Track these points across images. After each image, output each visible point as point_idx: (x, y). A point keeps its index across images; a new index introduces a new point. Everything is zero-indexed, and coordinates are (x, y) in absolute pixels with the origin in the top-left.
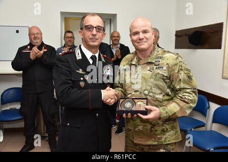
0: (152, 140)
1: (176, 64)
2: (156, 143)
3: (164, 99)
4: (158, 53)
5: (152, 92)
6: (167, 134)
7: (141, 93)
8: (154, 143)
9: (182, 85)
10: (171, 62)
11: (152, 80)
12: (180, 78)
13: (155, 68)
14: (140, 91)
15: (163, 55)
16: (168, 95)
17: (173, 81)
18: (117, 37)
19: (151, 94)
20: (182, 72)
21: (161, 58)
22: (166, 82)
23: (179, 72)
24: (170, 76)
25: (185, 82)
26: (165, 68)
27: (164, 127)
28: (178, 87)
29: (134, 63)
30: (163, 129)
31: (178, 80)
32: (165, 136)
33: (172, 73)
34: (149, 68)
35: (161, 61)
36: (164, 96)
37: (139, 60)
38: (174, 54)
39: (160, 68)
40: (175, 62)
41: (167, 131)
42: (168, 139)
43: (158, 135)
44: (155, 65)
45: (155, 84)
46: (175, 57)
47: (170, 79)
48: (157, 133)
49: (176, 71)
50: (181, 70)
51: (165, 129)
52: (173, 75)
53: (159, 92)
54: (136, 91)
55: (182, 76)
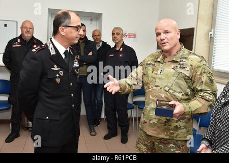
0: (164, 134)
1: (200, 67)
2: (168, 137)
3: (183, 98)
4: (184, 53)
5: (172, 89)
6: (180, 131)
7: (161, 88)
8: (166, 137)
9: (204, 87)
10: (195, 64)
11: (175, 78)
12: (202, 80)
13: (178, 67)
14: (161, 86)
15: (188, 56)
16: (187, 95)
17: (194, 82)
18: (99, 35)
19: (171, 91)
20: (205, 75)
21: (186, 58)
22: (187, 82)
23: (201, 74)
24: (192, 77)
25: (206, 84)
26: (188, 69)
27: (178, 124)
28: (199, 88)
29: (159, 60)
30: (177, 126)
31: (200, 81)
32: (177, 133)
33: (194, 74)
34: (173, 67)
35: (186, 62)
36: (183, 95)
37: (165, 57)
38: (199, 56)
39: (183, 67)
40: (199, 64)
41: (180, 128)
42: (179, 136)
43: (171, 130)
44: (179, 64)
45: (176, 82)
46: (199, 59)
47: (191, 79)
48: (170, 128)
49: (199, 73)
50: (204, 72)
51: (179, 126)
52: (195, 76)
53: (179, 90)
54: (156, 86)
55: (205, 78)
